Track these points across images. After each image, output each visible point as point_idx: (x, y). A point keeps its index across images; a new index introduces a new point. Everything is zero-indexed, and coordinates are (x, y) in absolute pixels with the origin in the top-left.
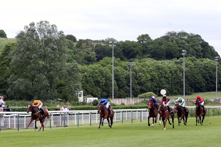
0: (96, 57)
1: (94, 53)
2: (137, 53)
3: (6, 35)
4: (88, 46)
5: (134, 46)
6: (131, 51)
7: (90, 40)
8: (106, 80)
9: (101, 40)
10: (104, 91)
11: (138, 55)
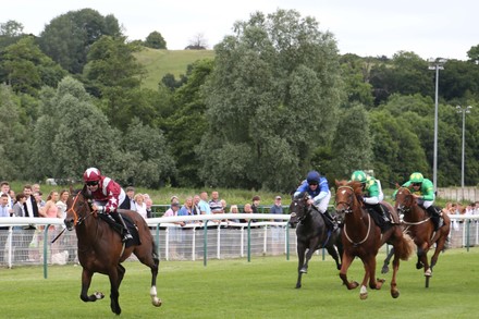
0: (374, 94)
1: (368, 84)
2: (468, 86)
3: (165, 43)
4: (354, 70)
5: (459, 72)
6: (454, 81)
7: (356, 57)
8: (401, 146)
9: (380, 56)
10: (396, 171)
11: (468, 92)
